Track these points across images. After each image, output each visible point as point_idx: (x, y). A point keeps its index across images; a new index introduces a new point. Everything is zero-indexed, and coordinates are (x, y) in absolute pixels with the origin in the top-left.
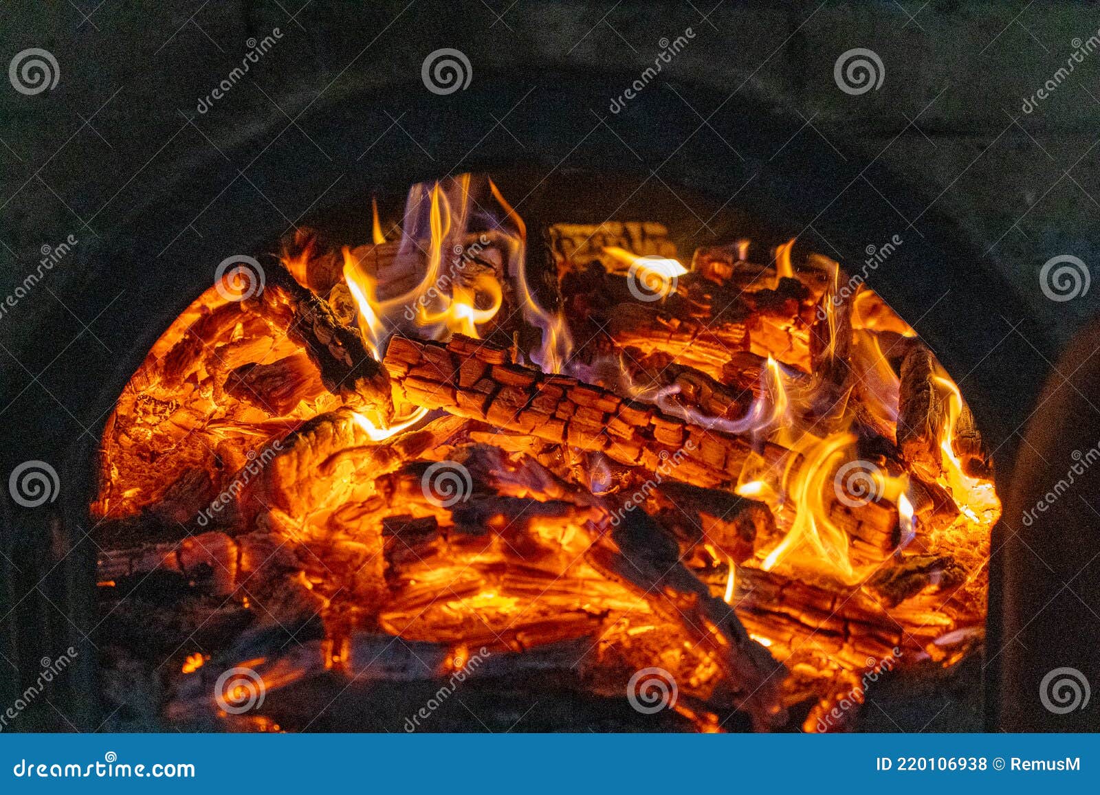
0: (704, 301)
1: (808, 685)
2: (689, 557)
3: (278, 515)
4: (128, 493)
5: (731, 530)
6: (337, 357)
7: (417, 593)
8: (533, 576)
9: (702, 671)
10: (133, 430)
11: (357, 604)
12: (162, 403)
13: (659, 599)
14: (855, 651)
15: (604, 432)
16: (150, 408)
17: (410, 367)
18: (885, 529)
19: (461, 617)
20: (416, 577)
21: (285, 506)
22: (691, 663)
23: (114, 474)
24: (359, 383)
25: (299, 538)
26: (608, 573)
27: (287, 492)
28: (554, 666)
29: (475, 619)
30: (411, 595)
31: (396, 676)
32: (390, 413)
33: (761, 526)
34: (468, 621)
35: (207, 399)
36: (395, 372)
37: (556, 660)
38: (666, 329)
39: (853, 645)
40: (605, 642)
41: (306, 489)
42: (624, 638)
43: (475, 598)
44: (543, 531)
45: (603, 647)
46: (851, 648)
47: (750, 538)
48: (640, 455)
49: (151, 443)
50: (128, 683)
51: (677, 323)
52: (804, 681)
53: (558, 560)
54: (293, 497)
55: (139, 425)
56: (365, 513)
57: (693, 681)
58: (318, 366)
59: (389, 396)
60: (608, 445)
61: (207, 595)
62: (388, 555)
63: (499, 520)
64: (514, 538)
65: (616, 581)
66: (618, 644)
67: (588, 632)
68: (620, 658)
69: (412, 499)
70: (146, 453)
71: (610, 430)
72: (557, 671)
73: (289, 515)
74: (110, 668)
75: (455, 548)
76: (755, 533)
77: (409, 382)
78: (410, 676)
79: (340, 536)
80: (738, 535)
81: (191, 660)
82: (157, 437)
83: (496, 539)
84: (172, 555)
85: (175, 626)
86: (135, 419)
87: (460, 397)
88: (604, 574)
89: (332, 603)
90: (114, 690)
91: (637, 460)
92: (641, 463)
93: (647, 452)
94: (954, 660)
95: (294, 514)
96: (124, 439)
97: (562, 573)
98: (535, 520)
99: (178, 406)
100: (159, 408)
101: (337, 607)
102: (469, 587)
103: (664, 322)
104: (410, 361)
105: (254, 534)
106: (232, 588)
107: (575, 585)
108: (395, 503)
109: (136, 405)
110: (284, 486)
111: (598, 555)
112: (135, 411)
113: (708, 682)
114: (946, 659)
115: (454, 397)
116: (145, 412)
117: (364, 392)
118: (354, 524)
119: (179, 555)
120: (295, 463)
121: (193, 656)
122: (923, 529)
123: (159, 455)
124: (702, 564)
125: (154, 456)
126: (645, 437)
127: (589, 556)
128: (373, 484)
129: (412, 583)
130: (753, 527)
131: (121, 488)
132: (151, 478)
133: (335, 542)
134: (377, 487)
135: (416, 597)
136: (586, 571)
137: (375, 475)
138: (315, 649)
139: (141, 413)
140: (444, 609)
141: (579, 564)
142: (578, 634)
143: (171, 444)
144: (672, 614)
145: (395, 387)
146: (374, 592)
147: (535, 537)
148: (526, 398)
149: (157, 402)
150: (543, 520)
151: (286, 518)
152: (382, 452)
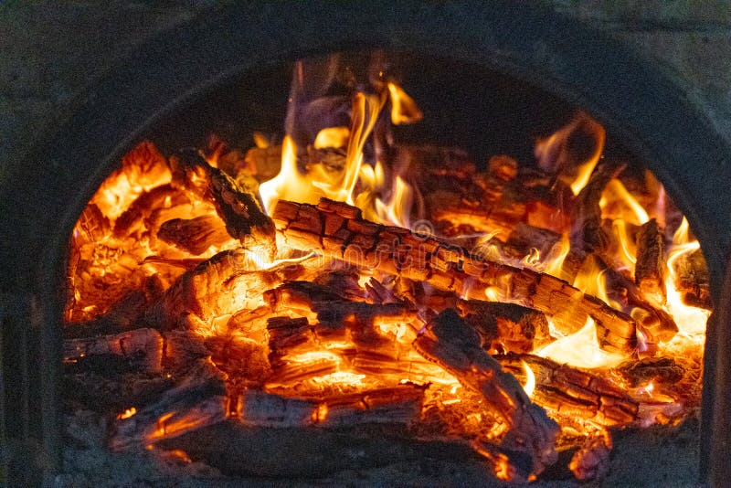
0: (497, 191)
1: (572, 440)
2: (487, 347)
3: (193, 318)
4: (87, 309)
5: (517, 328)
6: (238, 213)
7: (292, 370)
8: (375, 359)
9: (496, 429)
10: (92, 270)
11: (248, 379)
12: (112, 249)
13: (466, 374)
14: (605, 417)
15: (428, 266)
16: (104, 253)
17: (290, 221)
18: (626, 336)
19: (323, 388)
20: (292, 359)
21: (198, 312)
22: (488, 423)
23: (77, 296)
24: (253, 229)
25: (207, 334)
26: (429, 356)
27: (200, 301)
28: (390, 420)
29: (333, 389)
30: (288, 371)
31: (277, 424)
32: (274, 251)
33: (538, 329)
34: (328, 390)
35: (145, 247)
36: (279, 225)
37: (391, 417)
38: (469, 208)
39: (604, 412)
40: (426, 406)
41: (213, 300)
42: (439, 404)
43: (333, 375)
44: (384, 326)
45: (425, 410)
46: (603, 415)
47: (530, 336)
48: (453, 283)
49: (104, 277)
50: (84, 425)
51: (477, 203)
52: (568, 437)
53: (393, 347)
54: (204, 305)
55: (96, 266)
56: (256, 318)
57: (489, 436)
58: (224, 220)
59: (274, 239)
60: (429, 276)
61: (141, 371)
62: (272, 344)
63: (351, 318)
64: (362, 330)
65: (435, 362)
66: (435, 408)
67: (415, 398)
68: (437, 417)
69: (290, 306)
70: (100, 284)
71: (432, 265)
72: (392, 425)
73: (201, 318)
74: (69, 414)
75: (320, 337)
76: (535, 333)
77: (289, 232)
78: (286, 424)
79: (237, 333)
80: (522, 333)
81: (128, 412)
82: (108, 274)
83: (348, 331)
84: (117, 342)
85: (118, 390)
86: (93, 262)
87: (325, 242)
88: (426, 357)
89: (231, 377)
90: (73, 428)
91: (450, 287)
92: (452, 289)
93: (457, 280)
94: (677, 422)
95: (205, 316)
96: (85, 275)
97: (396, 357)
98: (377, 318)
99: (123, 252)
100: (111, 253)
101: (234, 381)
102: (328, 366)
103: (469, 204)
104: (290, 216)
105: (176, 331)
106: (159, 368)
107: (406, 366)
108: (278, 309)
109: (94, 251)
110: (198, 297)
111: (423, 343)
112: (93, 256)
113: (500, 437)
114: (671, 422)
115: (321, 243)
116: (101, 256)
117: (256, 236)
118: (248, 325)
119: (121, 343)
120: (206, 281)
121: (130, 410)
122: (652, 340)
123: (109, 285)
124: (496, 352)
125: (106, 286)
126: (456, 271)
127: (415, 344)
128: (262, 298)
129: (289, 363)
130: (533, 328)
131: (82, 306)
132: (103, 299)
133: (233, 337)
134: (265, 299)
135: (291, 373)
136: (413, 355)
137: (263, 291)
138: (218, 402)
139: (97, 257)
140: (311, 382)
141: (409, 350)
142: (407, 399)
143: (118, 279)
144: (474, 386)
145: (278, 235)
146: (261, 371)
147: (377, 330)
148: (371, 242)
149: (110, 249)
150: (383, 318)
151: (199, 320)
152: (269, 276)
